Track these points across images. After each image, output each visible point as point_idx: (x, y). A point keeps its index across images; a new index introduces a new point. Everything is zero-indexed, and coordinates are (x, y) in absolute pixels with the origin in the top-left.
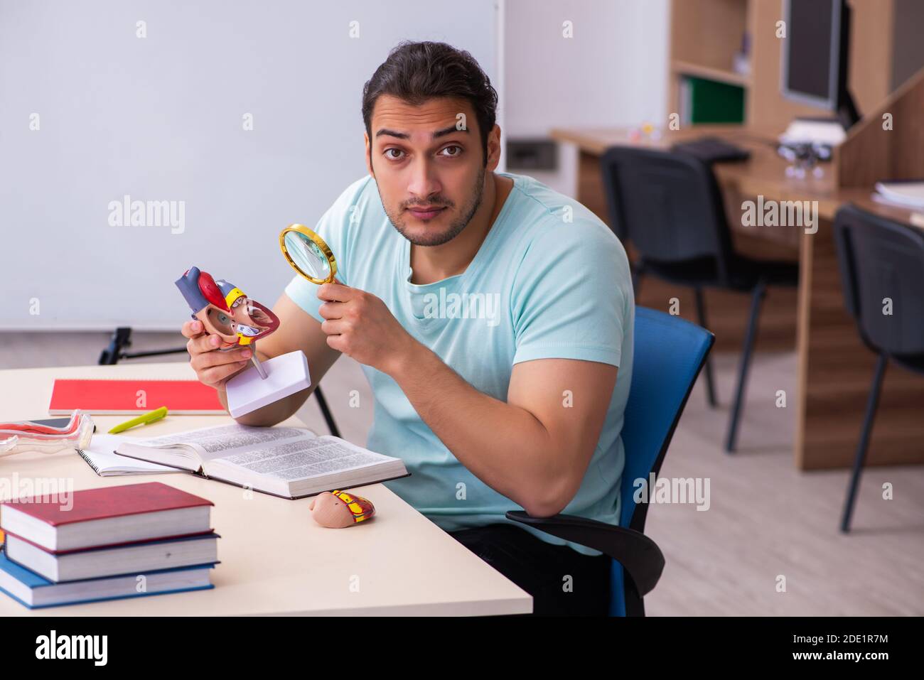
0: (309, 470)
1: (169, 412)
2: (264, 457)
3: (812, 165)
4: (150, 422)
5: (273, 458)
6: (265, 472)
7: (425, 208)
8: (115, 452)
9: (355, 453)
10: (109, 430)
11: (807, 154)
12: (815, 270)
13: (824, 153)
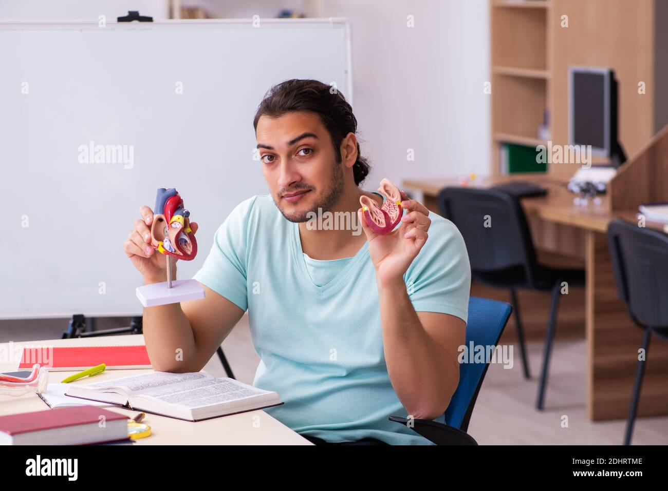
0: (207, 400)
1: (107, 367)
2: (174, 392)
3: (593, 196)
4: (92, 375)
5: (180, 392)
6: (174, 403)
7: (292, 193)
8: (65, 395)
9: (242, 388)
10: (62, 381)
11: (589, 190)
12: (597, 272)
13: (601, 188)
